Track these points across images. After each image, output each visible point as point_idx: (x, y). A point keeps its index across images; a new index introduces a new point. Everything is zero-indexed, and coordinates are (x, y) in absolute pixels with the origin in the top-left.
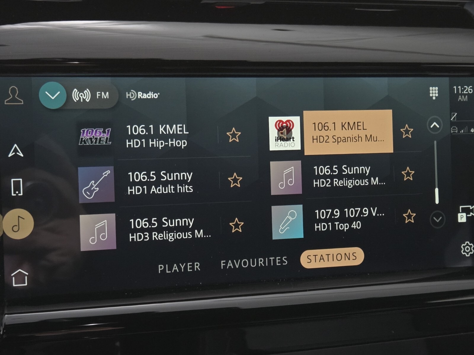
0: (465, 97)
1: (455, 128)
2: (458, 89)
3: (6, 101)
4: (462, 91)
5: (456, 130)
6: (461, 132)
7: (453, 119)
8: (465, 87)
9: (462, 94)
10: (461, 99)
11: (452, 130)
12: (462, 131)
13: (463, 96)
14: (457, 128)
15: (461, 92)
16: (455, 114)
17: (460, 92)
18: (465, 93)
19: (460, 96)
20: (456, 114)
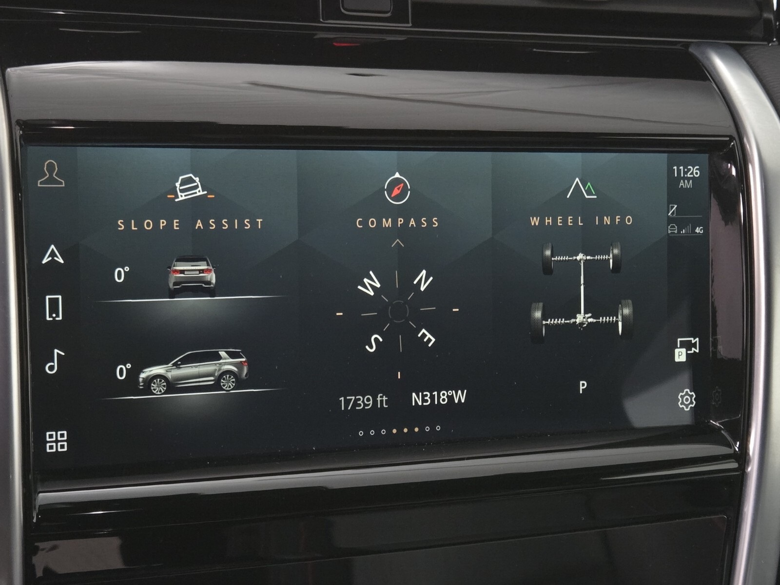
0: (688, 182)
1: (674, 227)
2: (679, 171)
3: (39, 181)
4: (685, 173)
5: (675, 230)
6: (682, 232)
7: (671, 214)
8: (689, 167)
9: (684, 178)
10: (683, 184)
11: (670, 230)
12: (684, 230)
13: (686, 181)
14: (676, 227)
15: (684, 175)
16: (674, 206)
17: (682, 176)
18: (689, 176)
19: (682, 181)
20: (676, 206)
